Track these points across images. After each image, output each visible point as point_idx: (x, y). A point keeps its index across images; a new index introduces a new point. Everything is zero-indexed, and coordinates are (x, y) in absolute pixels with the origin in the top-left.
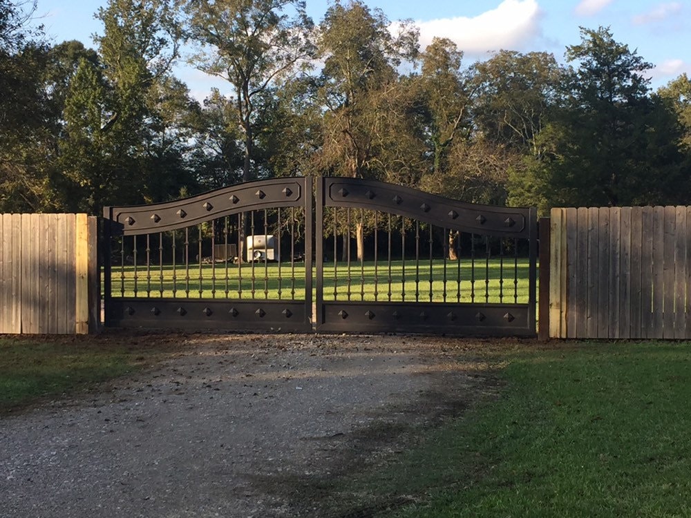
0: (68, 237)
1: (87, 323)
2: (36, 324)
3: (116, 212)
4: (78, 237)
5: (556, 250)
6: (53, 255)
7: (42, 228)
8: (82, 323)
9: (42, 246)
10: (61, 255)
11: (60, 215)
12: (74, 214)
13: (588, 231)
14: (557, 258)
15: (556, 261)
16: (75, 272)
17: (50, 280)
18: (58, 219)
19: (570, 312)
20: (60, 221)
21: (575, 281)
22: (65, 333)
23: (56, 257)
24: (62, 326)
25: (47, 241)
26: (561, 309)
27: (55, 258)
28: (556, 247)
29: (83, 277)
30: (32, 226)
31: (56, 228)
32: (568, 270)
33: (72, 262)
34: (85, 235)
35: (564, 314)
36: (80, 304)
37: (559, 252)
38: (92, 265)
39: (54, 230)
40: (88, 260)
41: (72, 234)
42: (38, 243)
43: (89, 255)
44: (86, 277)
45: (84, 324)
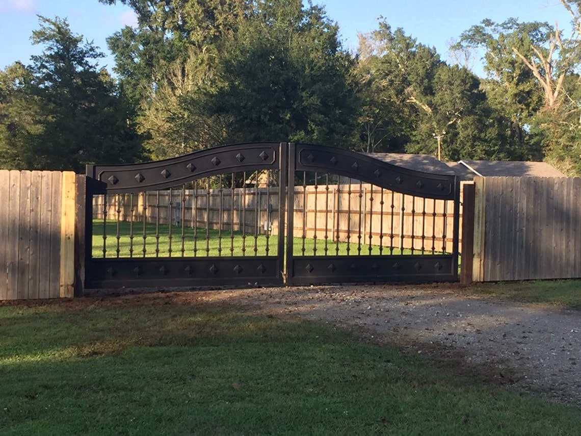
0: (53, 195)
1: (73, 285)
2: (14, 290)
3: (99, 171)
4: (64, 196)
5: (479, 211)
6: (36, 214)
7: (23, 186)
8: (68, 285)
9: (23, 205)
10: (44, 215)
11: (45, 173)
12: (60, 172)
13: (500, 196)
14: (479, 217)
15: (479, 220)
16: (60, 232)
17: (31, 241)
18: (42, 177)
19: (486, 260)
20: (45, 179)
21: (491, 235)
22: (48, 297)
23: (39, 217)
24: (44, 290)
25: (29, 200)
26: (480, 258)
27: (37, 218)
28: (479, 208)
29: (69, 238)
30: (12, 183)
31: (40, 186)
32: (486, 227)
33: (57, 222)
34: (73, 193)
35: (482, 262)
36: (65, 266)
37: (481, 212)
38: (79, 225)
39: (37, 188)
40: (76, 221)
41: (57, 192)
42: (18, 202)
43: (77, 214)
44: (73, 237)
45: (70, 287)
